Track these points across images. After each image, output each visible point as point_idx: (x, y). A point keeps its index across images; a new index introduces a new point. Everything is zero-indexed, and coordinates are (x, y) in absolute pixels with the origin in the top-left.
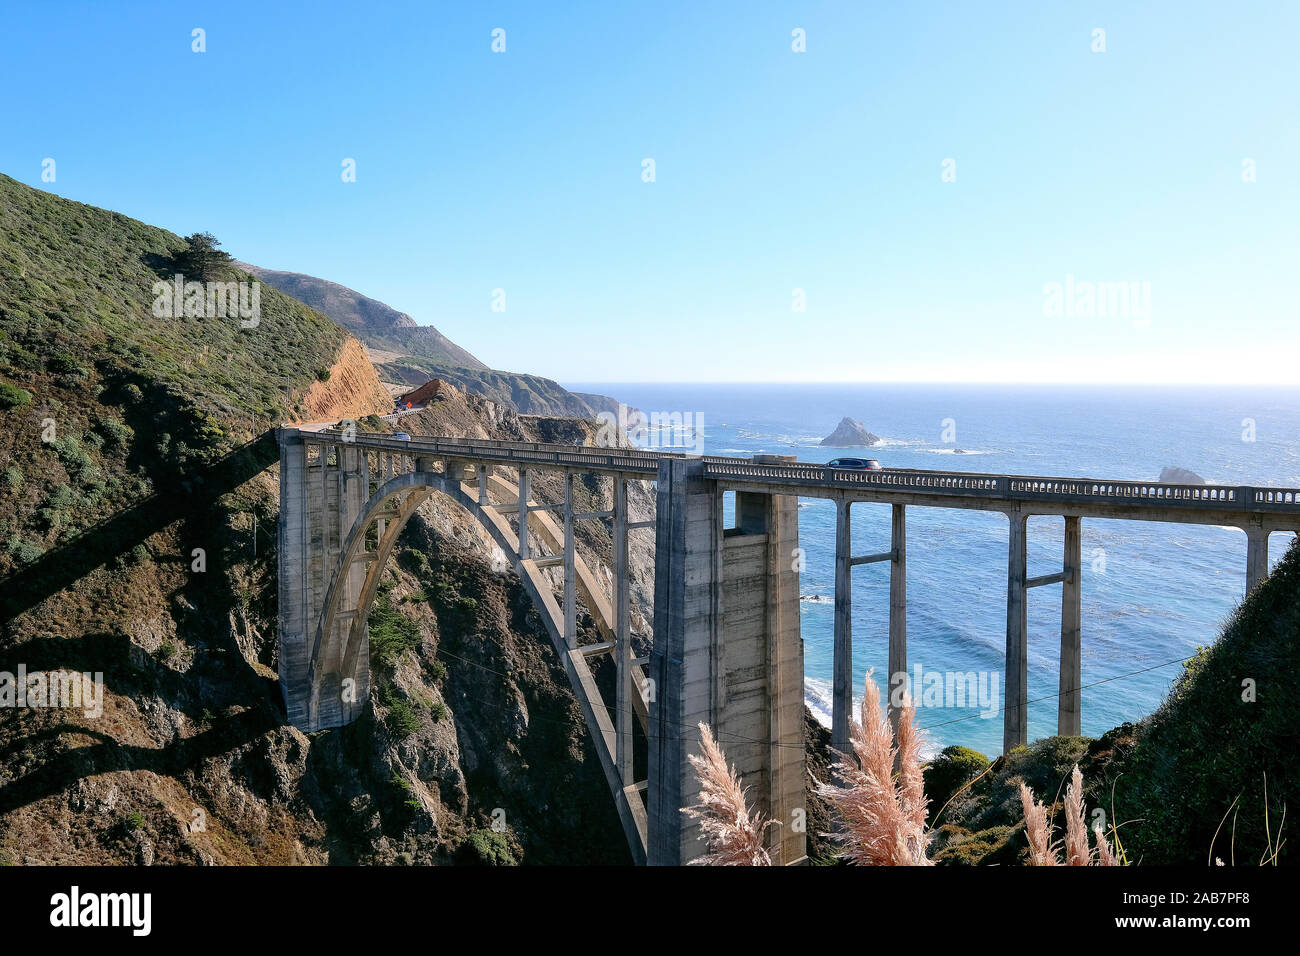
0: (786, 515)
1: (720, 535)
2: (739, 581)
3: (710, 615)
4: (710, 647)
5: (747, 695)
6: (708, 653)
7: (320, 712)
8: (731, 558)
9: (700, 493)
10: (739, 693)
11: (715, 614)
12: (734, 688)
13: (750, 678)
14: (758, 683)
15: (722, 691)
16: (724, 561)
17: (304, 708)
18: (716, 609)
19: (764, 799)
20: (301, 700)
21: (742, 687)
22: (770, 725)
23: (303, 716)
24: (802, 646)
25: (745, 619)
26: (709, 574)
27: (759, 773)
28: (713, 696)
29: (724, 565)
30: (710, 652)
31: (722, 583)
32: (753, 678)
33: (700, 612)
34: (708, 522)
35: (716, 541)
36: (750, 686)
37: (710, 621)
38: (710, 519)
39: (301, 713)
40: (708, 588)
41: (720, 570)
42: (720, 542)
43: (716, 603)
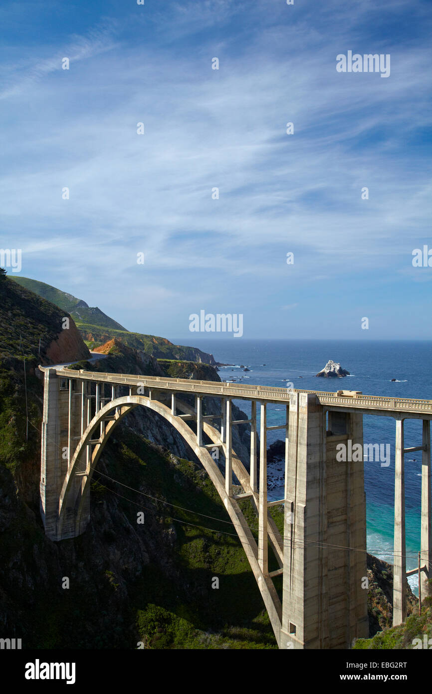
0: (357, 424)
1: (325, 435)
2: (334, 461)
3: (319, 479)
4: (319, 497)
5: (338, 524)
6: (318, 500)
7: (63, 530)
8: (330, 448)
9: (315, 412)
10: (334, 523)
11: (322, 479)
12: (331, 520)
13: (339, 514)
14: (343, 517)
15: (325, 522)
16: (327, 449)
17: (54, 527)
18: (322, 476)
19: (345, 583)
20: (52, 522)
21: (335, 519)
22: (349, 541)
23: (54, 532)
24: (365, 496)
25: (337, 481)
26: (319, 456)
27: (343, 568)
28: (321, 524)
29: (326, 452)
30: (319, 500)
31: (326, 462)
32: (340, 514)
33: (314, 478)
34: (318, 429)
35: (323, 439)
36: (339, 518)
37: (319, 482)
38: (320, 427)
39: (53, 530)
40: (318, 464)
41: (324, 455)
42: (325, 439)
43: (322, 473)
